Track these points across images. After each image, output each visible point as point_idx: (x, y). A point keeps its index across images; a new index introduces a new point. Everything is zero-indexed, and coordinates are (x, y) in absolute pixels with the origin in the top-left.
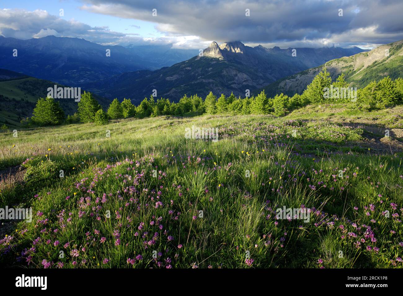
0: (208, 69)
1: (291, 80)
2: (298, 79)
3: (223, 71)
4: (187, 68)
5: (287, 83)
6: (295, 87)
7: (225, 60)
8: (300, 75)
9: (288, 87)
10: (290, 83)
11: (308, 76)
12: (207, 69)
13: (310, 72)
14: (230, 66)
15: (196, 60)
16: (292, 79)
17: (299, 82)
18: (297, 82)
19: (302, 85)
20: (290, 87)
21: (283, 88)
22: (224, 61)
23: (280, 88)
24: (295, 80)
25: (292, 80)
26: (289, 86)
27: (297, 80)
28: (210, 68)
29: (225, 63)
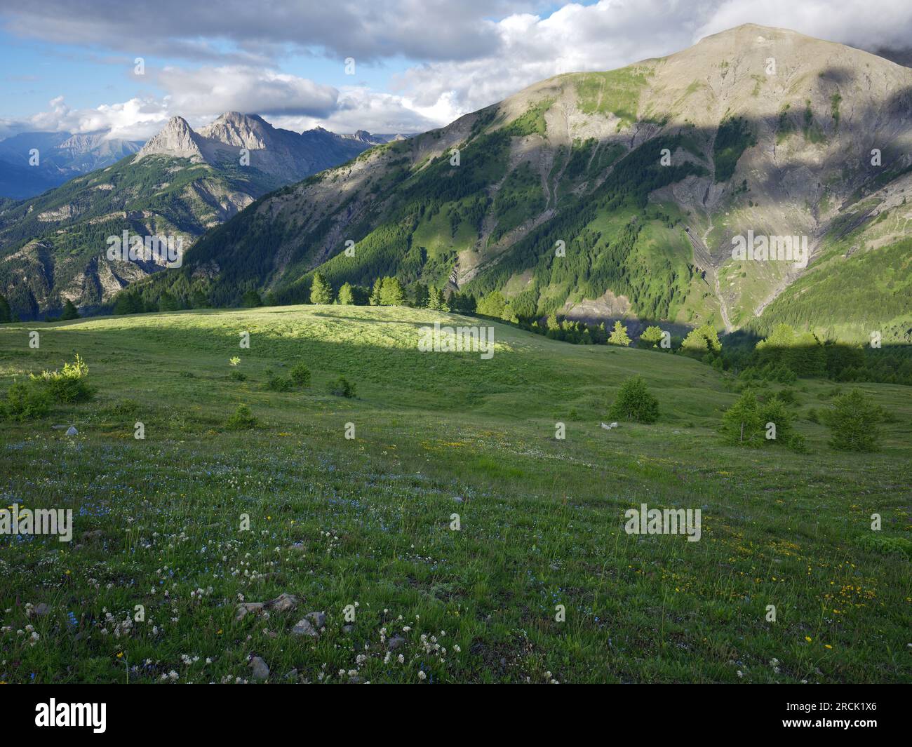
1: (283, 199)
2: (300, 195)
3: (185, 188)
4: (100, 187)
5: (272, 205)
6: (292, 213)
7: (203, 164)
8: (305, 184)
9: (275, 216)
10: (281, 203)
11: (323, 185)
13: (326, 178)
16: (286, 194)
17: (301, 201)
18: (297, 202)
19: (306, 208)
20: (279, 214)
21: (263, 217)
22: (202, 166)
23: (258, 219)
24: (291, 196)
25: (285, 196)
26: (278, 212)
27: (296, 198)
29: (203, 169)
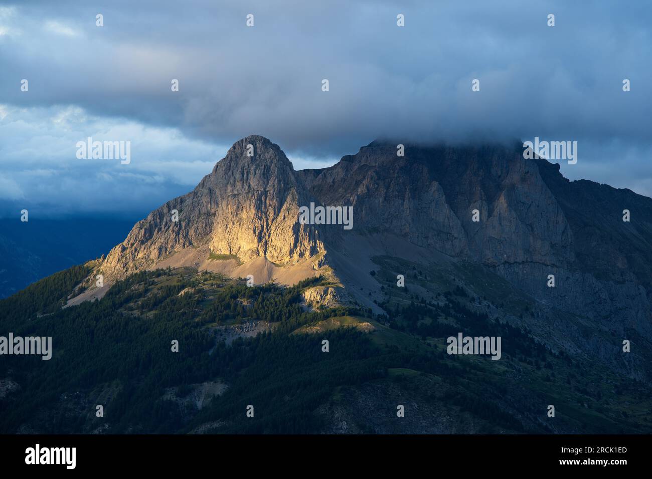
0: (182, 394)
12: (170, 395)
14: (396, 372)
15: (72, 302)
28: (207, 386)
